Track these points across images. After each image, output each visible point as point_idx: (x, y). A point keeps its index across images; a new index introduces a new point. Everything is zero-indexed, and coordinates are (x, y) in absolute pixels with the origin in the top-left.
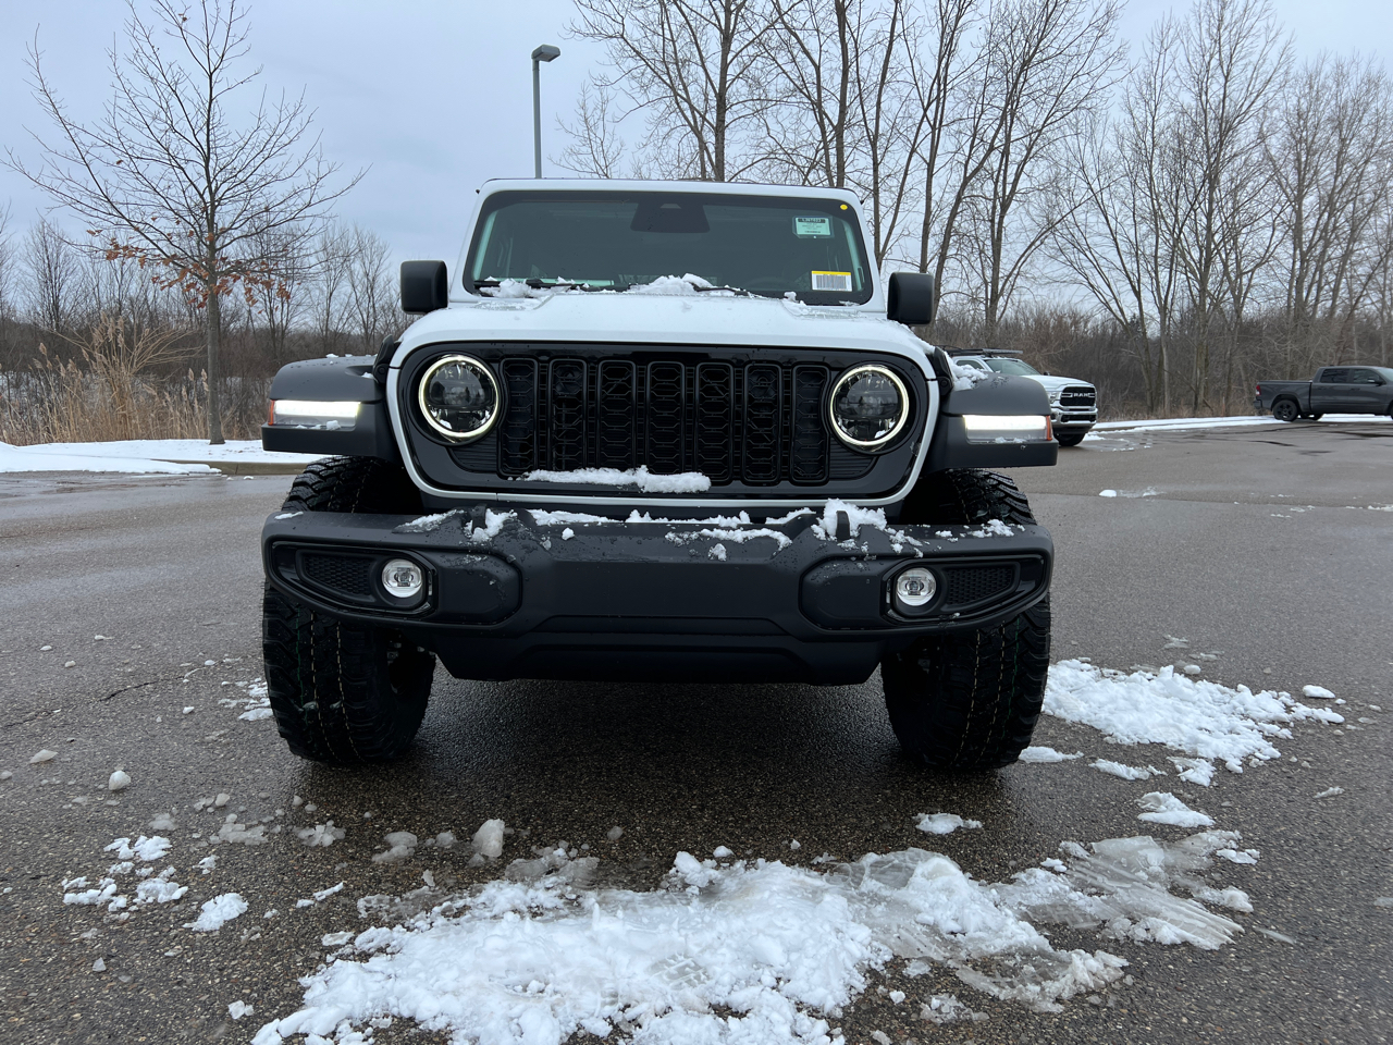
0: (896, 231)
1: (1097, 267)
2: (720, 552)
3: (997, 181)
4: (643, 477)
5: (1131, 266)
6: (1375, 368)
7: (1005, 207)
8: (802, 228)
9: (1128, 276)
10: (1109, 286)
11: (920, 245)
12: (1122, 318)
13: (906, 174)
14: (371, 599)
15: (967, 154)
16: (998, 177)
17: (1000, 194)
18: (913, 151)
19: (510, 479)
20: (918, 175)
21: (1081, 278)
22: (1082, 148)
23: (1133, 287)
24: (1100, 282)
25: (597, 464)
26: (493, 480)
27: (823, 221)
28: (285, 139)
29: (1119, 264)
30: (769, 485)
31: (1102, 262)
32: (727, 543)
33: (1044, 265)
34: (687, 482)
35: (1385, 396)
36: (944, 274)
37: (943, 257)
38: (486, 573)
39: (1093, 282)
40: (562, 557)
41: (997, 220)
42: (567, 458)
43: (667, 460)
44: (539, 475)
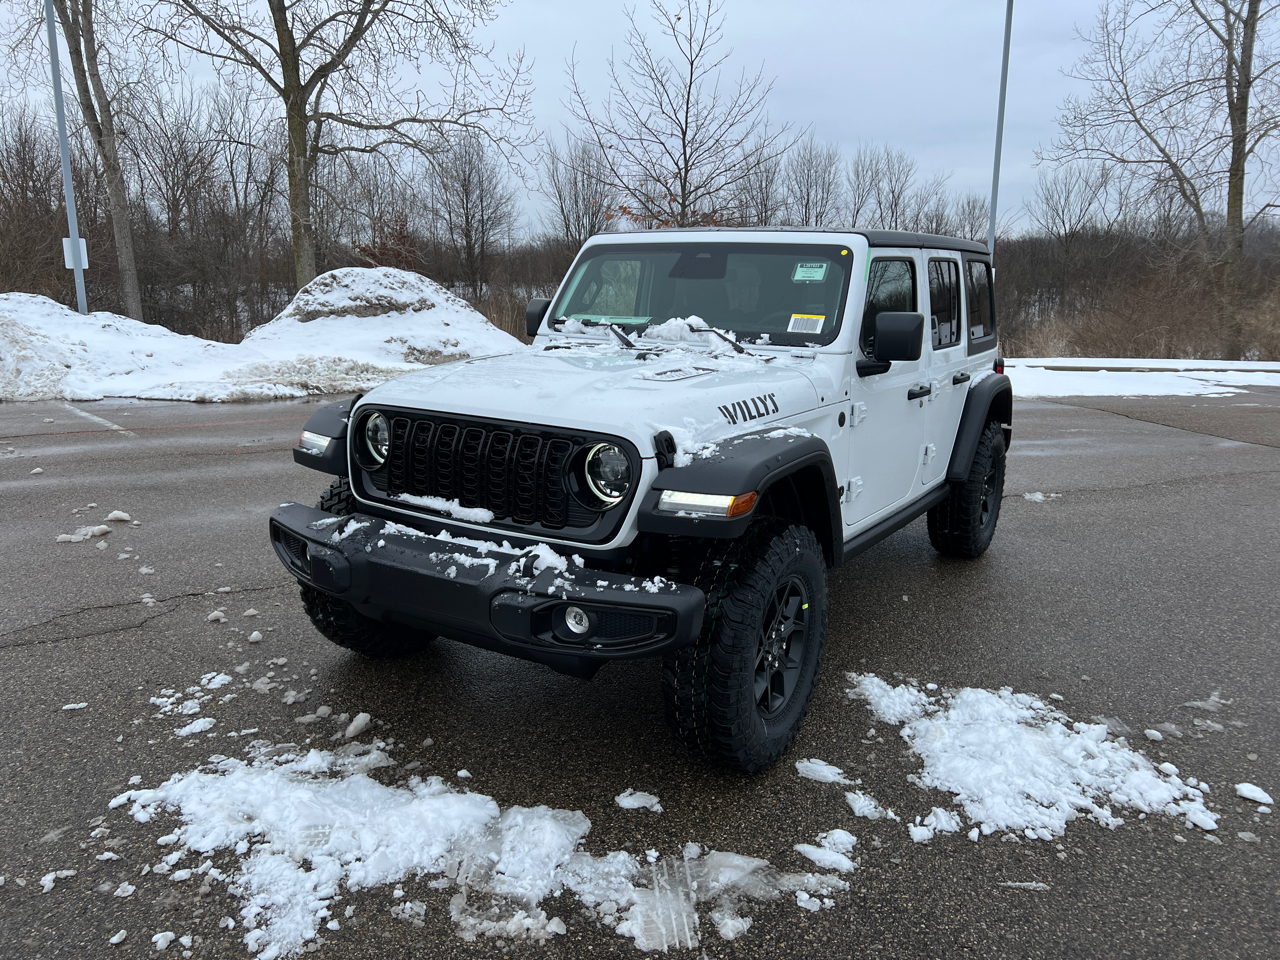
2: (452, 572)
4: (454, 507)
8: (801, 274)
19: (391, 496)
25: (436, 494)
26: (383, 495)
27: (821, 267)
28: (747, 107)
32: (460, 567)
34: (476, 514)
38: (328, 562)
40: (374, 559)
42: (421, 487)
43: (471, 497)
44: (405, 497)
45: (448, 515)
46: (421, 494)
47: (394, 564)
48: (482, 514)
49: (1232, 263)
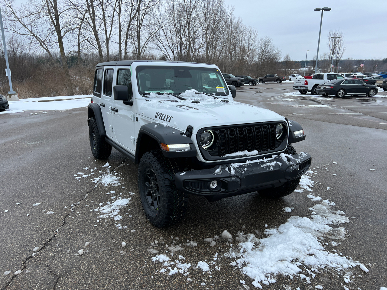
0: (112, 33)
1: (163, 45)
2: (271, 168)
3: (137, 20)
4: (246, 152)
5: (171, 45)
6: (228, 74)
7: (140, 28)
9: (170, 48)
10: (166, 51)
11: (118, 37)
12: (170, 59)
13: (113, 16)
14: (208, 190)
15: (130, 12)
16: (138, 19)
17: (138, 24)
18: (115, 10)
19: (222, 157)
20: (116, 17)
21: (159, 48)
22: (156, 12)
23: (172, 51)
24: (164, 49)
25: (237, 151)
26: (218, 157)
27: (214, 74)
29: (168, 45)
30: (266, 151)
31: (164, 43)
33: (151, 45)
35: (231, 81)
36: (127, 47)
37: (126, 42)
38: (236, 181)
39: (162, 49)
40: (246, 175)
41: (138, 31)
42: (232, 150)
43: (249, 148)
44: (227, 155)
45: (245, 156)
46: (232, 152)
47: (255, 173)
48: (255, 152)
49: (66, 68)
